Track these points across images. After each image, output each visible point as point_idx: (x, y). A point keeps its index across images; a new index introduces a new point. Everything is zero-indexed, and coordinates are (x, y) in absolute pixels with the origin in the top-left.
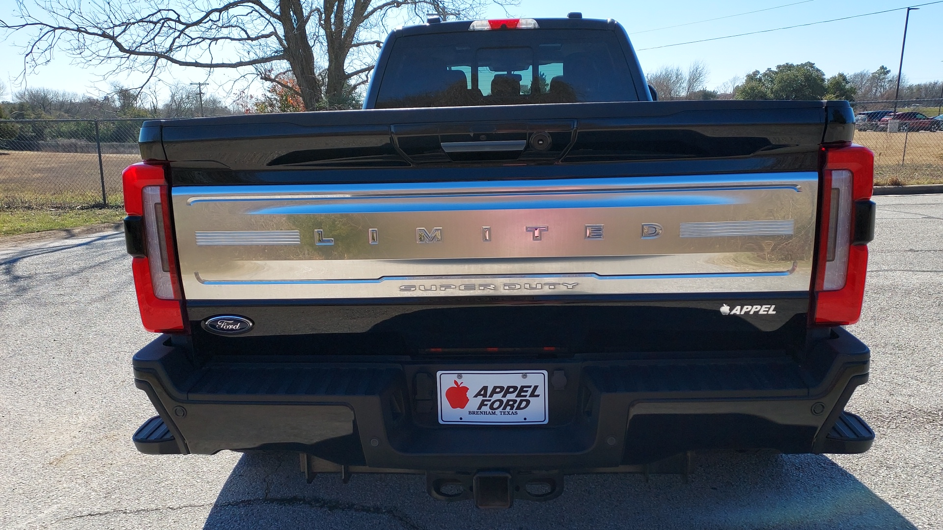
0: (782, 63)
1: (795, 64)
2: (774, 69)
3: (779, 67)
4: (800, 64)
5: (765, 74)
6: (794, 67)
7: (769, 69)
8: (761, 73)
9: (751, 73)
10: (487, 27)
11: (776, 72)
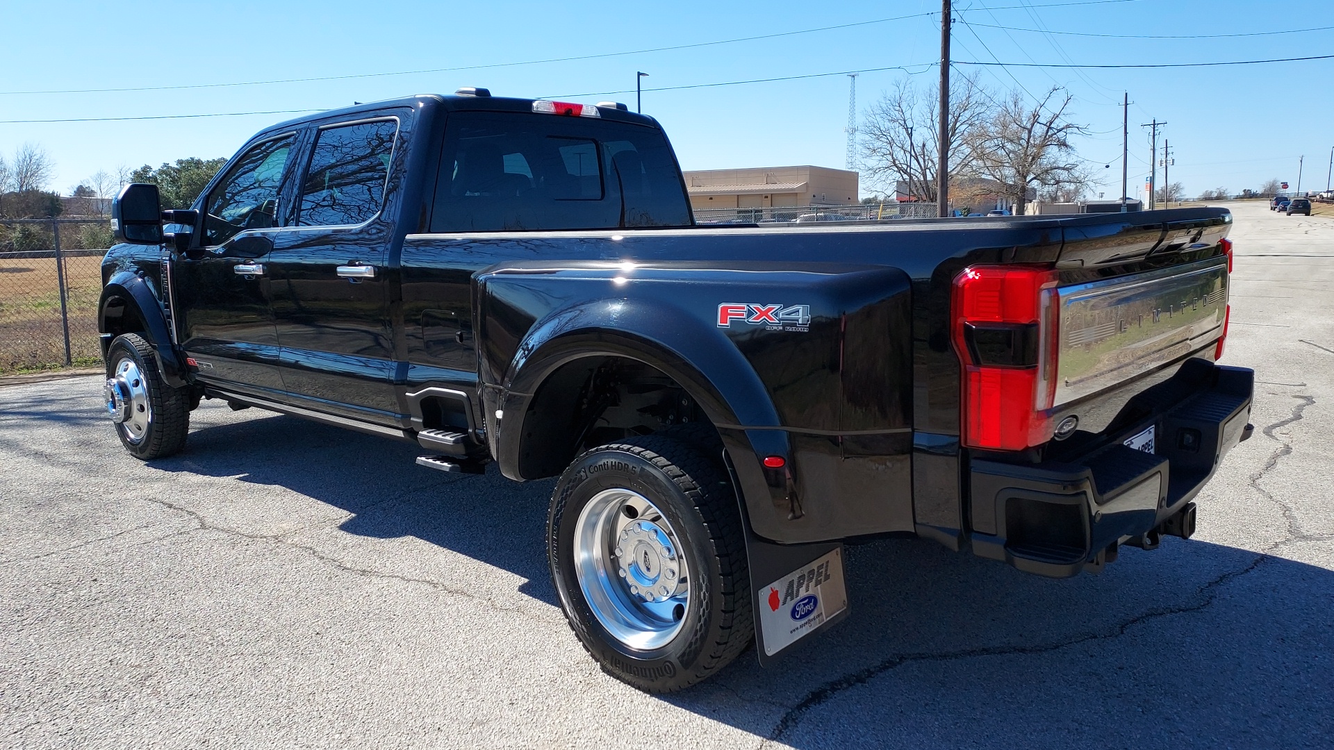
0: (185, 157)
1: (204, 159)
2: (174, 165)
3: (180, 162)
4: (211, 160)
5: (161, 172)
6: (202, 163)
7: (166, 165)
8: (154, 170)
9: (139, 169)
10: (552, 110)
11: (178, 170)
